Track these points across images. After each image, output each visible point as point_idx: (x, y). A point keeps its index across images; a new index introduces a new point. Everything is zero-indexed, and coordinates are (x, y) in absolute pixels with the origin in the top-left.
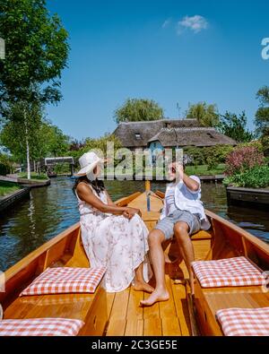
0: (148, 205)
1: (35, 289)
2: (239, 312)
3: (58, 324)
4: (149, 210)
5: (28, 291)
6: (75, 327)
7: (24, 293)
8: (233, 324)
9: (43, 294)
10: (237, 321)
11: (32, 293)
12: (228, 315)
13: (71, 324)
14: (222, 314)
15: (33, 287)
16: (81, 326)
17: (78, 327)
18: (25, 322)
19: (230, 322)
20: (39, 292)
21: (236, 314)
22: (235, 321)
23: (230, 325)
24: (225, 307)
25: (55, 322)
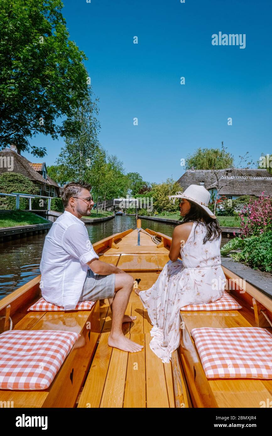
0: (139, 240)
1: (41, 307)
2: (210, 330)
3: (58, 335)
4: (139, 244)
5: (35, 307)
6: (73, 338)
7: (31, 308)
8: (204, 340)
9: (47, 311)
10: (208, 338)
11: (37, 309)
12: (201, 333)
13: (69, 336)
14: (196, 332)
15: (39, 304)
16: (77, 337)
17: (75, 338)
18: (31, 332)
19: (202, 338)
20: (44, 309)
21: (207, 333)
22: (206, 338)
23: (202, 341)
24: (199, 326)
25: (55, 333)
